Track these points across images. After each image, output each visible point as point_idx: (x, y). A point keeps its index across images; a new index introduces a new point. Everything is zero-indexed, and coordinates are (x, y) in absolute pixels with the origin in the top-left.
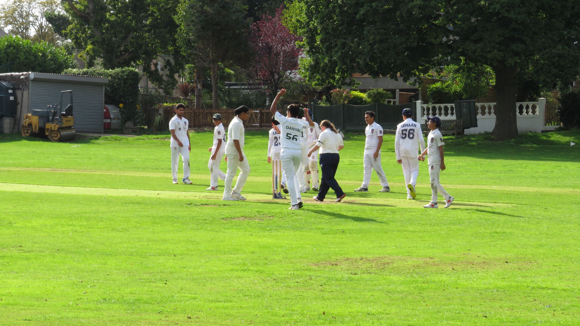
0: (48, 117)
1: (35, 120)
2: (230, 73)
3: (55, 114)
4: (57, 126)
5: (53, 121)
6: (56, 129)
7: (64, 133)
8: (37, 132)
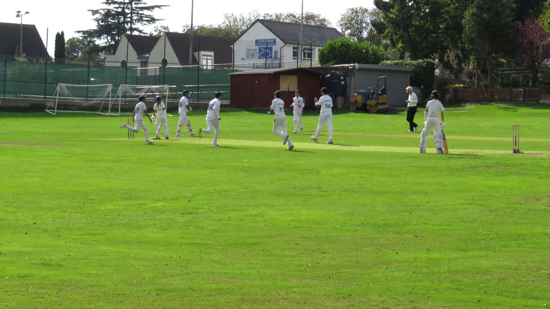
0: (369, 96)
1: (359, 98)
2: (503, 61)
3: (373, 94)
4: (375, 102)
5: (372, 99)
6: (374, 104)
7: (380, 107)
8: (361, 107)
